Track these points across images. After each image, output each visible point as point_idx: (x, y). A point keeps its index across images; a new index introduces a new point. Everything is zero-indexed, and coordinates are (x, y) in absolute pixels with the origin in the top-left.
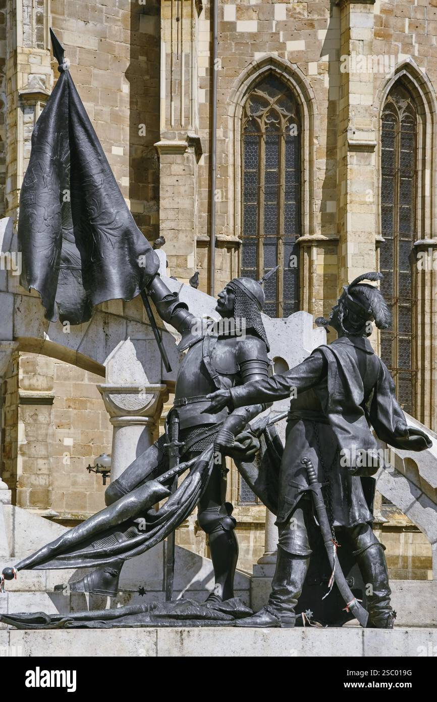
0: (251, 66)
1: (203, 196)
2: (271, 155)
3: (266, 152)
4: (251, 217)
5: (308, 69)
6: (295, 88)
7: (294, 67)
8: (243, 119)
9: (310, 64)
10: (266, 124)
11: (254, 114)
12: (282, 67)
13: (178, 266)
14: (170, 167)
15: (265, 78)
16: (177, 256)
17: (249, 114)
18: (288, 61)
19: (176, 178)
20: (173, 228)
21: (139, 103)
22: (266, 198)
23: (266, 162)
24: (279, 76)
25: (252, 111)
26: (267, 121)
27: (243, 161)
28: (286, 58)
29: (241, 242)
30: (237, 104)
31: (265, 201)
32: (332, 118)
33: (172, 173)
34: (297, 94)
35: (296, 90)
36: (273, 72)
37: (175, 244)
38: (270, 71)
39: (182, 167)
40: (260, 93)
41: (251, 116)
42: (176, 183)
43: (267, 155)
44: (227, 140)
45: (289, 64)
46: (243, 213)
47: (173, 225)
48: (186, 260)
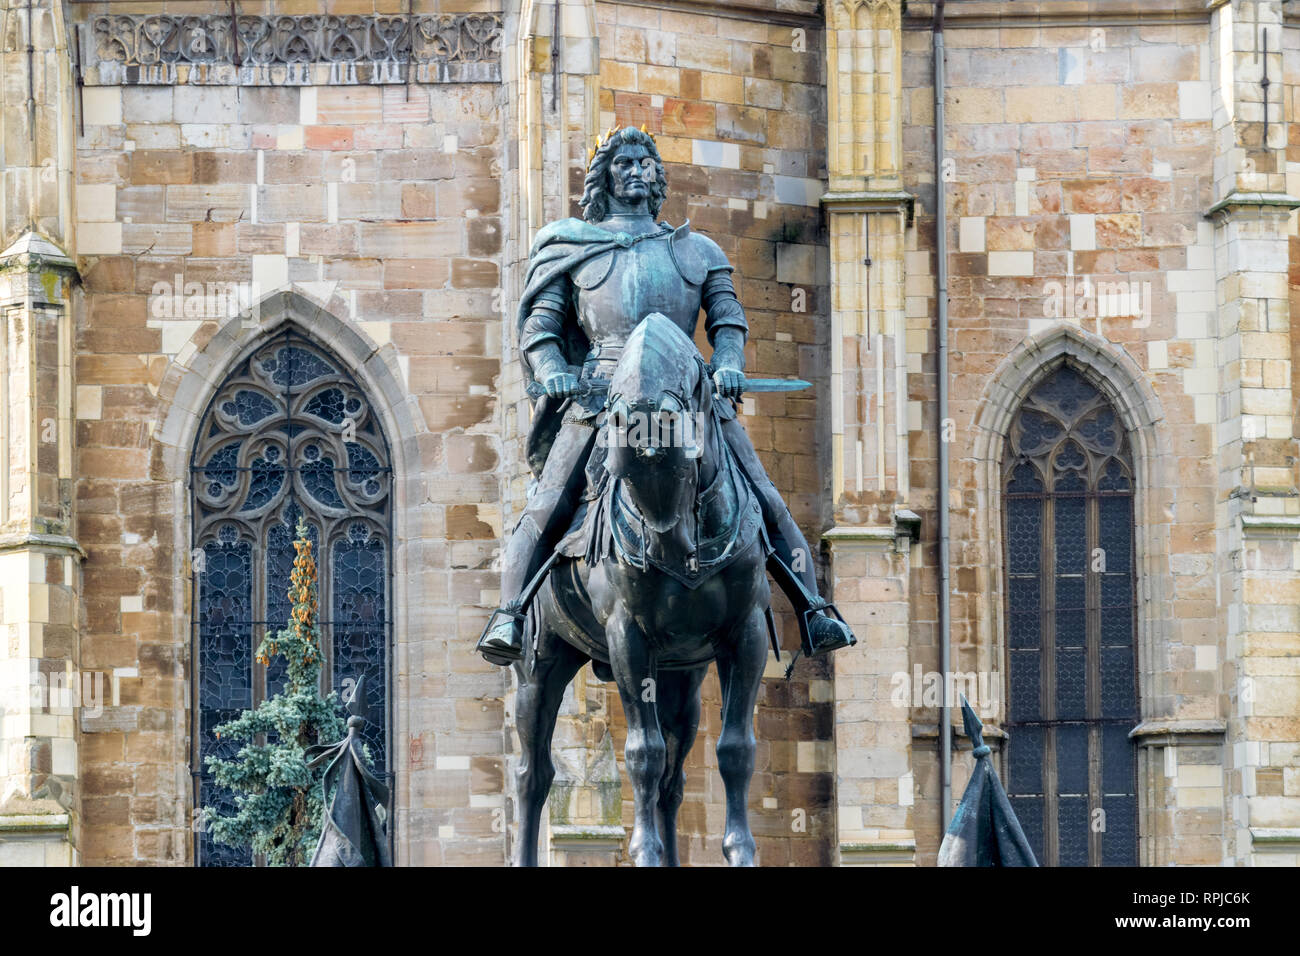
0: (1021, 350)
1: (920, 637)
2: (1068, 542)
3: (1057, 534)
4: (1027, 681)
5: (1147, 357)
6: (1119, 395)
7: (1117, 351)
8: (1006, 463)
9: (1151, 345)
10: (1056, 472)
11: (1029, 452)
12: (1090, 350)
13: (878, 801)
14: (857, 583)
15: (1052, 373)
16: (877, 780)
17: (1018, 451)
18: (1102, 338)
19: (871, 608)
20: (865, 717)
21: (778, 436)
22: (1059, 637)
23: (1059, 557)
24: (1082, 369)
25: (1023, 446)
26: (1059, 468)
27: (1008, 555)
28: (1099, 332)
29: (1007, 735)
30: (992, 431)
31: (1058, 644)
32: (1203, 462)
33: (862, 597)
34: (1123, 409)
35: (1122, 400)
36: (1070, 362)
37: (871, 754)
38: (1062, 359)
39: (884, 584)
40: (1042, 406)
41: (1022, 456)
42: (871, 619)
43: (1059, 542)
44: (972, 511)
45: (1104, 345)
46: (1009, 671)
47: (865, 711)
48: (896, 789)
